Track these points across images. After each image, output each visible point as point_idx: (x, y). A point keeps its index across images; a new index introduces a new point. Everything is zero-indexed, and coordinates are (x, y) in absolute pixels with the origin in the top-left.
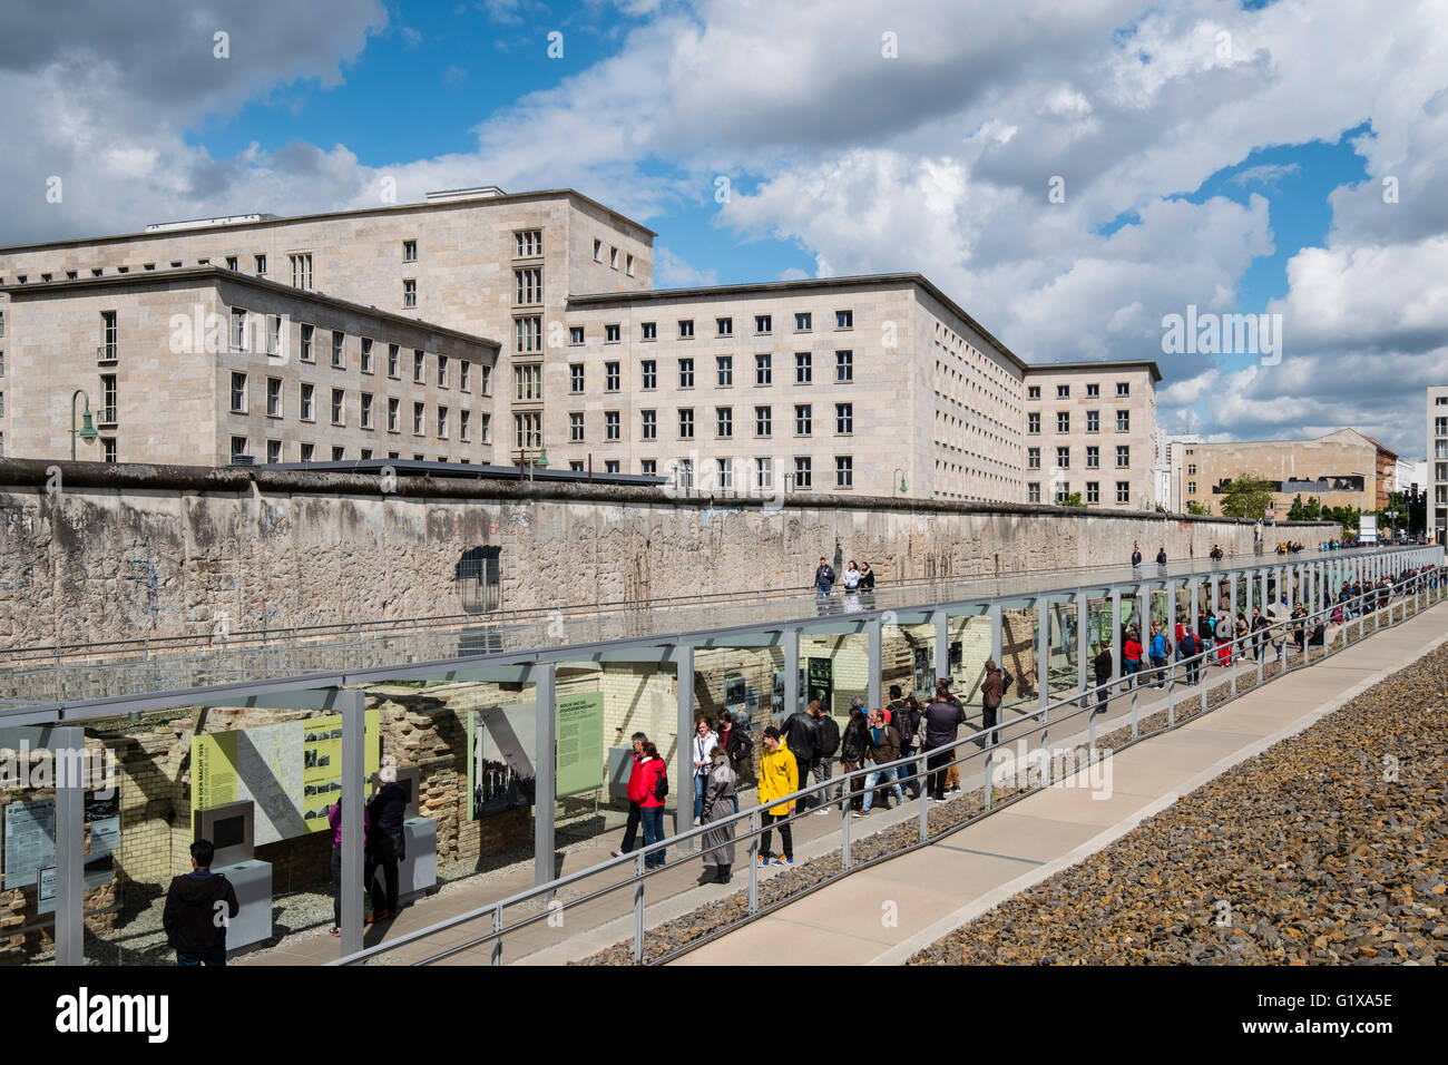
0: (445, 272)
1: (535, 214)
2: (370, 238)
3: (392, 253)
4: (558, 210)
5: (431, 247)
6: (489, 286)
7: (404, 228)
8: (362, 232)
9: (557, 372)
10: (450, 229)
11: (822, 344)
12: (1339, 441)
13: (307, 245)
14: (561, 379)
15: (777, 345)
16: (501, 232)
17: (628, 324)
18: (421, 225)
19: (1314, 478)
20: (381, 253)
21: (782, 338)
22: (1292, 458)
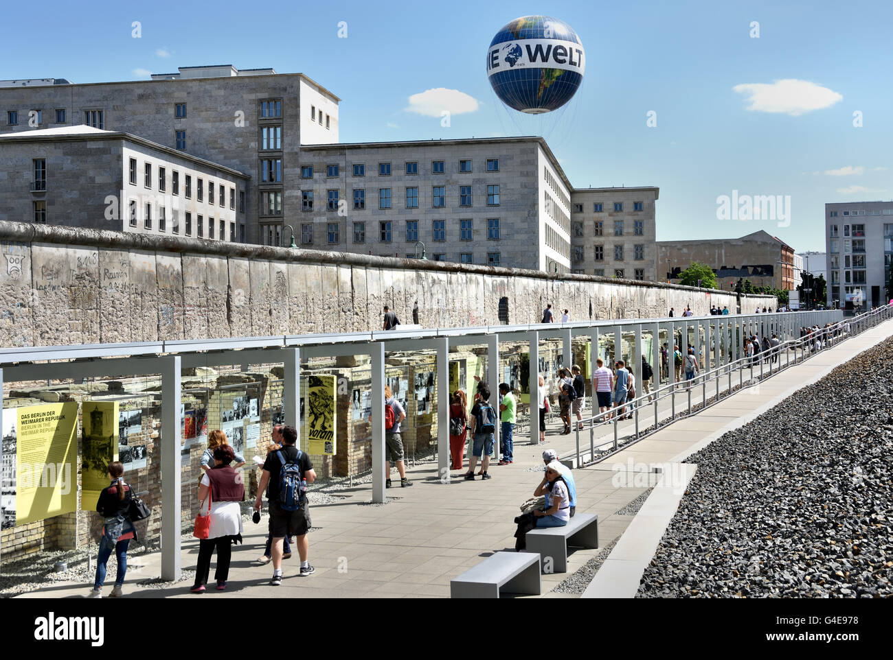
0: (208, 125)
1: (275, 89)
2: (149, 100)
3: (167, 113)
4: (292, 87)
5: (196, 109)
6: (241, 136)
7: (176, 95)
8: (143, 96)
9: (293, 196)
10: (211, 96)
11: (479, 181)
12: (756, 240)
13: (98, 104)
14: (295, 201)
15: (448, 181)
16: (250, 100)
17: (344, 165)
18: (189, 93)
19: (738, 267)
20: (158, 112)
21: (451, 176)
22: (723, 251)
